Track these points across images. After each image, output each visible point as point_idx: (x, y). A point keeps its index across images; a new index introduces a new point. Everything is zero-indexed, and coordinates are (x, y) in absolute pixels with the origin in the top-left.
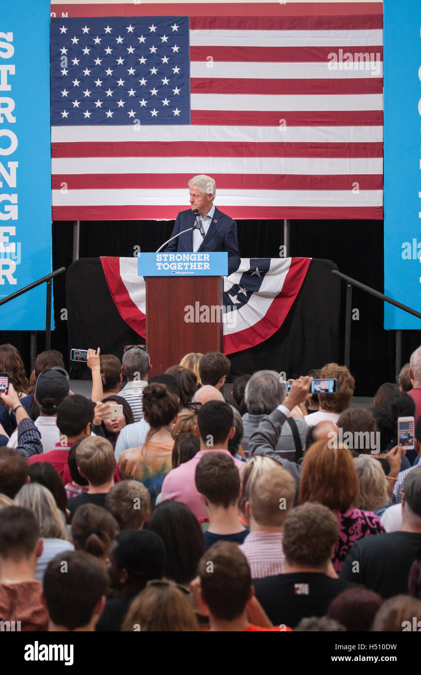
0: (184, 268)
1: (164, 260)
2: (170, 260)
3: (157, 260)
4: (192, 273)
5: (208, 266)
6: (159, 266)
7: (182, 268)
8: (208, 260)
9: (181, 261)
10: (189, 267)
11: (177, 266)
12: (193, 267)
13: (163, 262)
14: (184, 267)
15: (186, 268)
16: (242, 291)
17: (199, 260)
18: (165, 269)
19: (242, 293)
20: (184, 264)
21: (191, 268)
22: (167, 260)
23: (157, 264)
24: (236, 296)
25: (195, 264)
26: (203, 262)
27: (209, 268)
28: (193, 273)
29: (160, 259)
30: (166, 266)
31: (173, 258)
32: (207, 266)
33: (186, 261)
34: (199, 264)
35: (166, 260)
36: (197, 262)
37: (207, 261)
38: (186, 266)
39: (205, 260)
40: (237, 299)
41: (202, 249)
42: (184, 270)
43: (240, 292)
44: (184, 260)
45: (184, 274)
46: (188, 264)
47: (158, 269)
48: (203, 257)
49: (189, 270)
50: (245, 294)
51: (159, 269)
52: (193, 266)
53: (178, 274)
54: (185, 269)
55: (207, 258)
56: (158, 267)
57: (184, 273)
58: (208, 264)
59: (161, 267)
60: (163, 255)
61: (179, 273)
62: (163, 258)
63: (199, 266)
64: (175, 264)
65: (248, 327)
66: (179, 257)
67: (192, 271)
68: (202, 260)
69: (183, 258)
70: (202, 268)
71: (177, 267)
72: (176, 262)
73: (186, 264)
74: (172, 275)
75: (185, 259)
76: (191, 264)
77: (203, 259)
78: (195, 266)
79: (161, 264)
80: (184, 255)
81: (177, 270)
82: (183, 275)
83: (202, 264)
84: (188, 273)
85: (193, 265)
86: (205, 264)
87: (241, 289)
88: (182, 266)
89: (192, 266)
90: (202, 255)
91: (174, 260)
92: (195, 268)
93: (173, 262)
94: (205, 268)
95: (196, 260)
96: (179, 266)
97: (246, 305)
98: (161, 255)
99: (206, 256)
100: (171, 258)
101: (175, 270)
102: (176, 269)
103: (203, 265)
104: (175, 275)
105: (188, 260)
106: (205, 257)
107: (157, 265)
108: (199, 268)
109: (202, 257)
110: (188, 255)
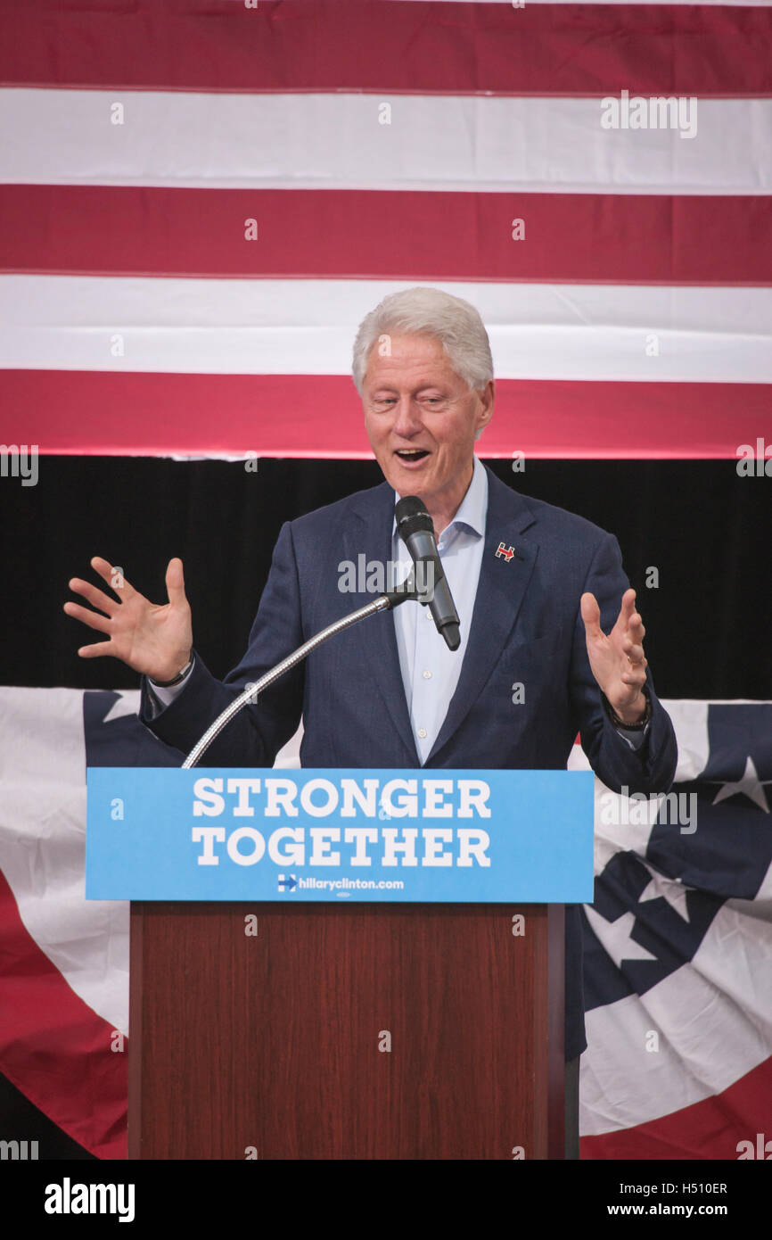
0: (345, 859)
1: (237, 812)
2: (271, 811)
3: (198, 809)
4: (390, 885)
5: (479, 850)
6: (208, 847)
7: (335, 860)
8: (485, 813)
9: (334, 820)
10: (376, 850)
11: (308, 843)
12: (400, 855)
13: (229, 821)
14: (347, 850)
15: (361, 860)
16: (662, 889)
17: (429, 812)
18: (245, 861)
19: (661, 902)
20: (350, 834)
21: (389, 860)
22: (250, 812)
23: (197, 834)
24: (627, 922)
25: (410, 834)
26: (455, 823)
27: (485, 862)
28: (399, 885)
29: (210, 804)
30: (246, 846)
31: (286, 800)
32: (475, 849)
33: (361, 821)
34: (430, 834)
35: (245, 810)
36: (421, 823)
37: (476, 822)
38: (361, 848)
39: (465, 812)
40: (635, 935)
41: (452, 753)
42: (344, 870)
43: (648, 894)
44: (348, 811)
45: (345, 890)
46: (373, 834)
47: (202, 861)
48: (454, 798)
49: (376, 872)
50: (679, 904)
51: (208, 859)
52: (399, 849)
53: (311, 889)
54: (355, 862)
55: (480, 802)
56: (198, 848)
57: (346, 883)
58: (484, 838)
59: (220, 849)
60: (233, 784)
61: (322, 885)
62: (232, 800)
63: (432, 847)
64: (299, 834)
65: (693, 1097)
66: (319, 798)
67: (391, 874)
68: (447, 812)
69: (341, 804)
70: (447, 860)
71: (309, 852)
72: (305, 821)
73: (361, 836)
74: (281, 894)
75: (356, 804)
76: (390, 834)
77: (457, 805)
78: (409, 847)
79: (220, 833)
80: (349, 785)
81: (308, 871)
82: (343, 897)
83: (447, 835)
84: (370, 884)
85: (400, 839)
86: (465, 834)
87: (659, 878)
88: (335, 847)
89: (391, 847)
90: (447, 786)
91: (292, 812)
92: (410, 861)
93: (284, 820)
94: (465, 861)
95: (413, 813)
96: (319, 847)
97: (682, 972)
98: (217, 785)
99: (474, 792)
100: (273, 798)
101: (293, 868)
102: (300, 861)
103: (456, 840)
104: (293, 895)
105: (370, 812)
106: (466, 799)
107: (196, 838)
108: (429, 861)
109: (448, 798)
110: (371, 784)
